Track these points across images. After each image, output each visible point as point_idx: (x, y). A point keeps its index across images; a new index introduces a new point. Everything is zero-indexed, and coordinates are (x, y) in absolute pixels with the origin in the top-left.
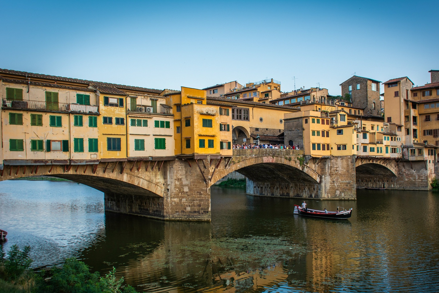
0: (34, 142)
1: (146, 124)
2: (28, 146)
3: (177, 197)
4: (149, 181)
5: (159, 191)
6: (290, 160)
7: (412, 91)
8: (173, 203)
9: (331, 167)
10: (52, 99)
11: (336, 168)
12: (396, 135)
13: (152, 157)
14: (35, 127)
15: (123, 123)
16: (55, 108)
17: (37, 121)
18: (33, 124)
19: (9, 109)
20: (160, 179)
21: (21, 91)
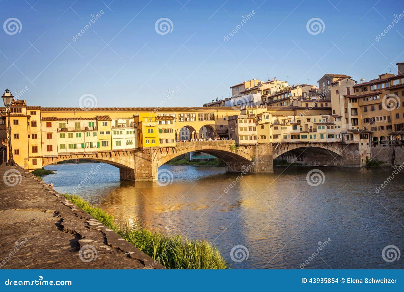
0: (70, 145)
1: (121, 133)
2: (67, 146)
3: (140, 169)
4: (126, 161)
5: (132, 166)
6: (225, 147)
7: (354, 87)
8: (138, 173)
9: (259, 151)
10: (78, 126)
11: (261, 151)
12: (334, 124)
13: (125, 149)
14: (70, 139)
15: (109, 133)
16: (79, 129)
17: (71, 136)
18: (69, 137)
19: (60, 132)
20: (132, 160)
21: (65, 124)
